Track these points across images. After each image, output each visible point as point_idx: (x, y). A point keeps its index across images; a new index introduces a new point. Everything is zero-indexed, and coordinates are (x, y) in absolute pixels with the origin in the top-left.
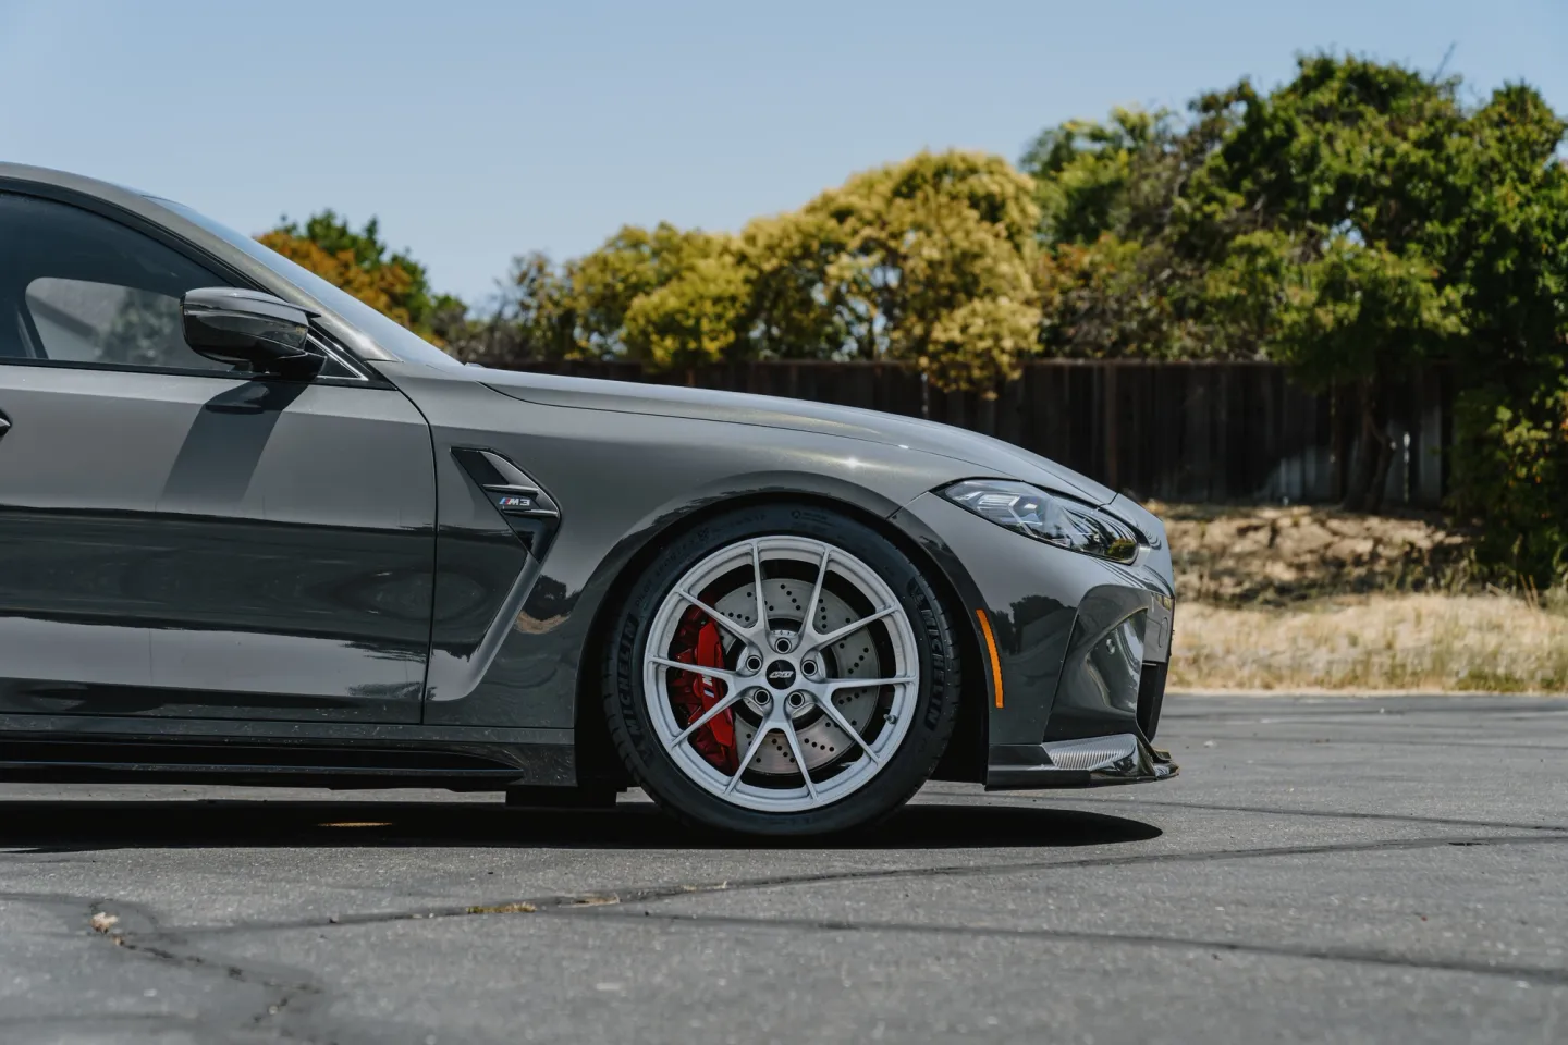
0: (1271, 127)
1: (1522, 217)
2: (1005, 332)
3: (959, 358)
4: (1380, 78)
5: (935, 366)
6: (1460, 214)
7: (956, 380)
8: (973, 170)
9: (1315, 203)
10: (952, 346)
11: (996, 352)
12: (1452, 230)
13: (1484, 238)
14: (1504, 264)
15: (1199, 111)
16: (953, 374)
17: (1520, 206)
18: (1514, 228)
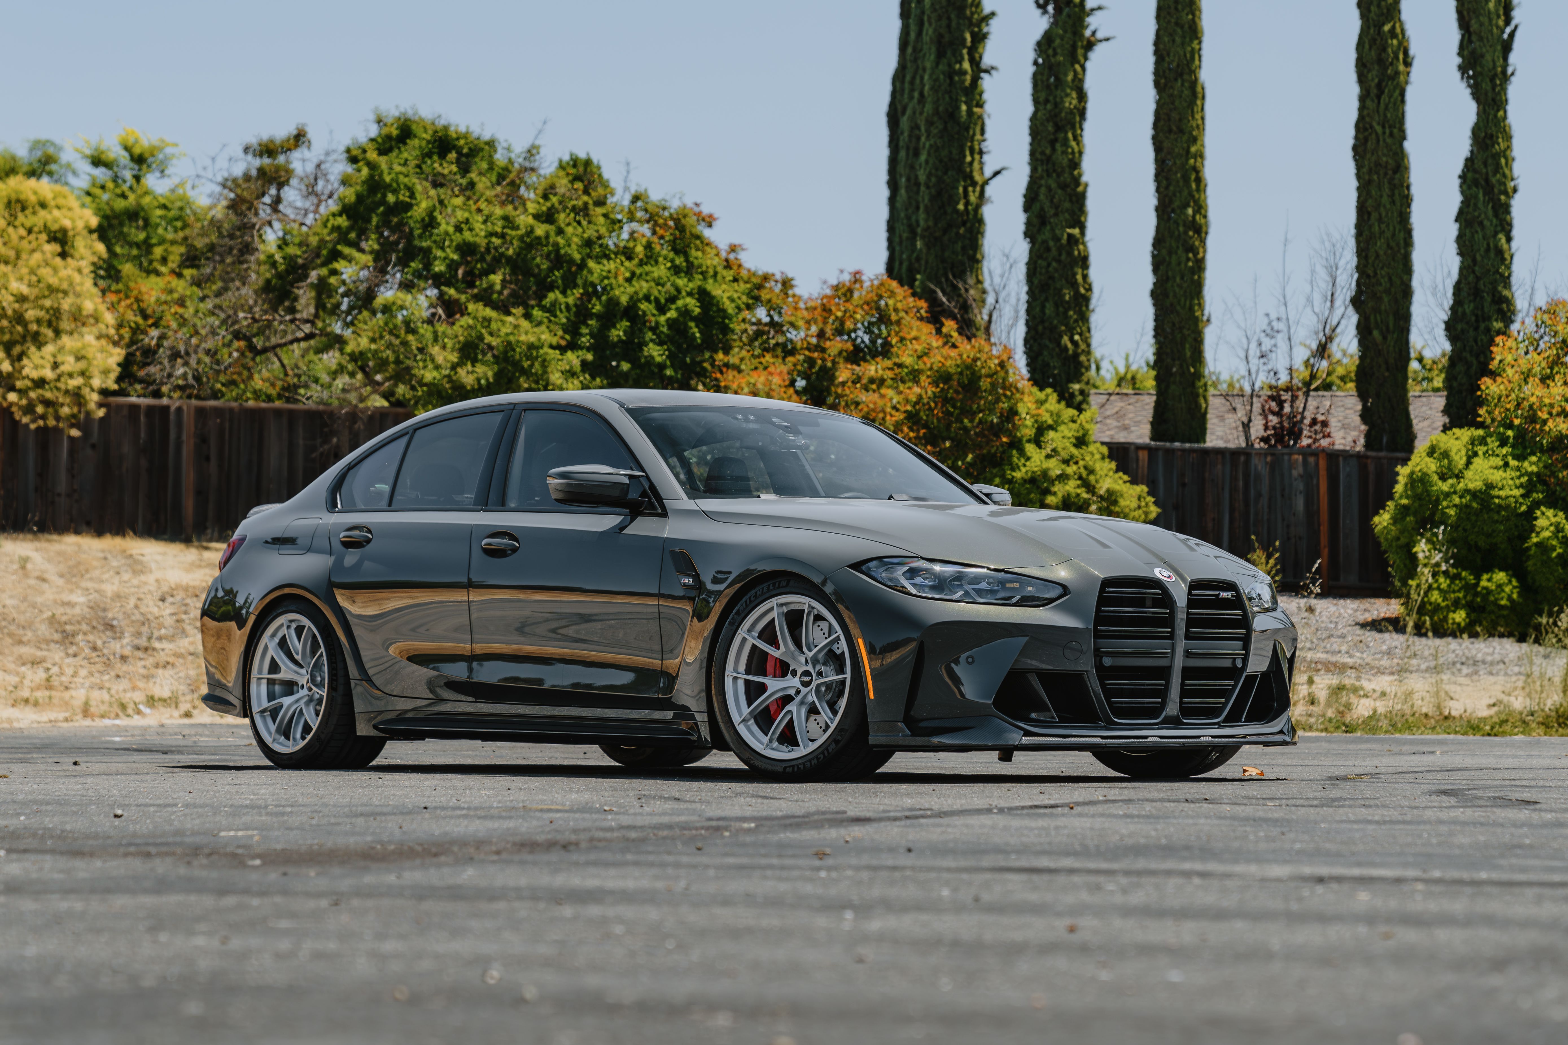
0: (395, 192)
1: (631, 290)
2: (95, 371)
3: (48, 395)
4: (462, 142)
5: (24, 402)
6: (575, 286)
7: (43, 417)
8: (43, 205)
9: (439, 267)
10: (40, 383)
11: (86, 391)
12: (571, 300)
13: (598, 308)
14: (618, 333)
15: (255, 155)
16: (40, 409)
17: (629, 280)
18: (624, 300)
